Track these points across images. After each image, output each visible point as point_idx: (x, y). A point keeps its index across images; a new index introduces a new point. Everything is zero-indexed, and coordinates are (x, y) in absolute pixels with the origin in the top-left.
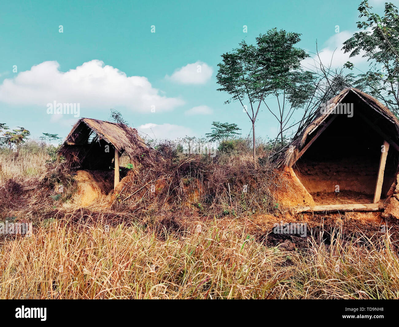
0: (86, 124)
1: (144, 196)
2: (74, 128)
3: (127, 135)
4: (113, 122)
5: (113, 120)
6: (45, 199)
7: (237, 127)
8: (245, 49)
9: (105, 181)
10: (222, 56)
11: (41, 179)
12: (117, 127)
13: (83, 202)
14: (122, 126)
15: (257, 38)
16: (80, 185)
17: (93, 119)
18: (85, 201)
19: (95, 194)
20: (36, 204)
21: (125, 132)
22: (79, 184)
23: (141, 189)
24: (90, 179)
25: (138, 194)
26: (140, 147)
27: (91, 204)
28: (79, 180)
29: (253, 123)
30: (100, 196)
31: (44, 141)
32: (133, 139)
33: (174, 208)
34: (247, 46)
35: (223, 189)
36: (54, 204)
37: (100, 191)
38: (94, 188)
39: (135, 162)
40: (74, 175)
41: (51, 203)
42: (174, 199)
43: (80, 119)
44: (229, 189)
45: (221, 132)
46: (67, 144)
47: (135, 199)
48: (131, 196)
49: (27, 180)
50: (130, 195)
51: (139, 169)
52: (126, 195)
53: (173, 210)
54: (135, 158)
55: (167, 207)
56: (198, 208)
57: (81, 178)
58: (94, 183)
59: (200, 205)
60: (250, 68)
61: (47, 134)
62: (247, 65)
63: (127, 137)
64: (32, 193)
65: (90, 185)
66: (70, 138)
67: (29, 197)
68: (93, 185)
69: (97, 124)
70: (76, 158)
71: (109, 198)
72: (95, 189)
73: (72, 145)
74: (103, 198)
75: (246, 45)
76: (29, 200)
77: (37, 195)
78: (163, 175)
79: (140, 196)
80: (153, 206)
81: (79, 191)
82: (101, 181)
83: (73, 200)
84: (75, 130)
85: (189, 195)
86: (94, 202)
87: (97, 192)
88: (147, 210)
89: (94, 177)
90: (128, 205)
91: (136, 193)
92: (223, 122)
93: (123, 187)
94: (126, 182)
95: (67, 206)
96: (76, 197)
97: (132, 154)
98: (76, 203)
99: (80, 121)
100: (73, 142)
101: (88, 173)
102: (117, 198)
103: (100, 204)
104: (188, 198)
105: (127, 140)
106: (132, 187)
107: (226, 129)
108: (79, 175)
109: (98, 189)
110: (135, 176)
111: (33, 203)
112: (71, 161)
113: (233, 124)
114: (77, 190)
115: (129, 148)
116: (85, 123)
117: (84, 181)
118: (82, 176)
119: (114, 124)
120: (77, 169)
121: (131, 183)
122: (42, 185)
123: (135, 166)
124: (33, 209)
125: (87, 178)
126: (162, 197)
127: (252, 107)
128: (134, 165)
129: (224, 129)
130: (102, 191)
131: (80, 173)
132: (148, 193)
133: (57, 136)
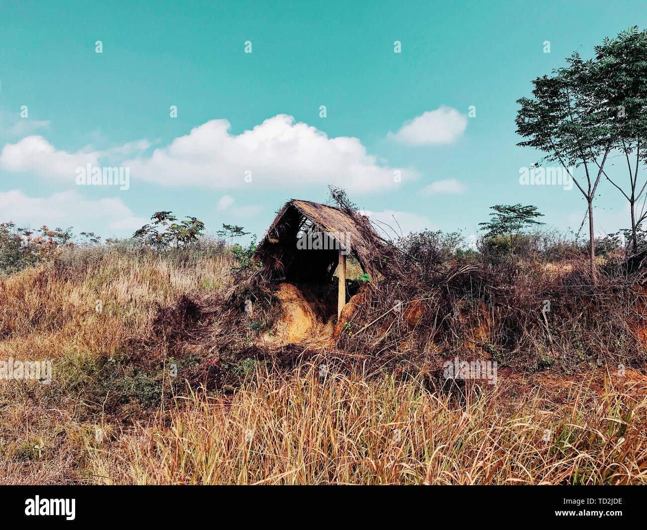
0: (297, 210)
1: (391, 328)
2: (279, 216)
3: (358, 227)
4: (335, 205)
5: (333, 203)
6: (234, 327)
7: (537, 211)
8: (578, 68)
9: (319, 301)
10: (534, 82)
11: (228, 295)
12: (341, 214)
13: (291, 335)
14: (348, 212)
15: (598, 47)
16: (286, 306)
17: (307, 202)
18: (294, 333)
19: (307, 322)
20: (221, 335)
21: (353, 222)
22: (284, 305)
23: (385, 316)
24: (298, 297)
25: (381, 323)
26: (379, 246)
27: (303, 337)
28: (284, 298)
29: (590, 202)
30: (315, 325)
31: (223, 238)
32: (367, 233)
33: (446, 350)
34: (582, 63)
35: (537, 319)
36: (247, 336)
37: (314, 317)
38: (305, 311)
39: (372, 271)
40: (276, 290)
41: (243, 333)
42: (445, 335)
43: (289, 201)
44: (546, 320)
45: (506, 220)
46: (268, 241)
47: (375, 332)
48: (368, 328)
49: (206, 297)
50: (366, 326)
51: (379, 283)
52: (359, 325)
53: (445, 354)
54: (371, 264)
55: (433, 348)
56: (488, 352)
57: (286, 295)
58: (305, 303)
59: (492, 347)
60: (586, 102)
61: (228, 227)
62: (579, 96)
63: (358, 229)
64: (214, 318)
65: (300, 306)
66: (272, 232)
67: (210, 323)
68: (304, 307)
69: (313, 209)
70: (278, 264)
71: (329, 328)
72: (308, 313)
73: (275, 243)
74: (319, 329)
75: (580, 62)
76: (210, 329)
77: (221, 321)
78: (420, 292)
79: (383, 328)
80: (409, 346)
81: (284, 317)
82: (313, 301)
83: (276, 329)
84: (281, 219)
85: (471, 330)
86: (306, 335)
87: (310, 318)
88: (399, 352)
89: (304, 294)
90: (365, 342)
91: (376, 322)
92: (512, 204)
93: (354, 312)
94: (358, 304)
95: (266, 339)
96: (280, 326)
97: (367, 257)
98: (281, 336)
99: (288, 204)
100: (277, 238)
101: (296, 288)
102: (346, 330)
103: (317, 337)
104: (468, 334)
105: (359, 234)
106: (369, 313)
107: (516, 214)
108: (282, 291)
109: (311, 314)
110: (373, 293)
111: (217, 334)
112: (272, 268)
113: (531, 206)
114: (281, 314)
115: (362, 247)
116: (297, 207)
117: (291, 300)
118: (286, 292)
119: (337, 209)
120: (280, 282)
121: (367, 305)
122: (227, 305)
123: (372, 277)
124: (217, 342)
125: (295, 296)
126: (422, 330)
127: (587, 172)
128: (370, 276)
129: (512, 214)
130: (317, 318)
131: (284, 287)
132: (396, 322)
133: (241, 231)
